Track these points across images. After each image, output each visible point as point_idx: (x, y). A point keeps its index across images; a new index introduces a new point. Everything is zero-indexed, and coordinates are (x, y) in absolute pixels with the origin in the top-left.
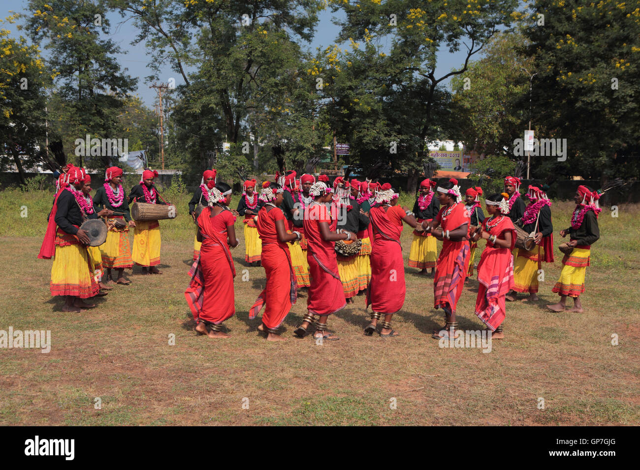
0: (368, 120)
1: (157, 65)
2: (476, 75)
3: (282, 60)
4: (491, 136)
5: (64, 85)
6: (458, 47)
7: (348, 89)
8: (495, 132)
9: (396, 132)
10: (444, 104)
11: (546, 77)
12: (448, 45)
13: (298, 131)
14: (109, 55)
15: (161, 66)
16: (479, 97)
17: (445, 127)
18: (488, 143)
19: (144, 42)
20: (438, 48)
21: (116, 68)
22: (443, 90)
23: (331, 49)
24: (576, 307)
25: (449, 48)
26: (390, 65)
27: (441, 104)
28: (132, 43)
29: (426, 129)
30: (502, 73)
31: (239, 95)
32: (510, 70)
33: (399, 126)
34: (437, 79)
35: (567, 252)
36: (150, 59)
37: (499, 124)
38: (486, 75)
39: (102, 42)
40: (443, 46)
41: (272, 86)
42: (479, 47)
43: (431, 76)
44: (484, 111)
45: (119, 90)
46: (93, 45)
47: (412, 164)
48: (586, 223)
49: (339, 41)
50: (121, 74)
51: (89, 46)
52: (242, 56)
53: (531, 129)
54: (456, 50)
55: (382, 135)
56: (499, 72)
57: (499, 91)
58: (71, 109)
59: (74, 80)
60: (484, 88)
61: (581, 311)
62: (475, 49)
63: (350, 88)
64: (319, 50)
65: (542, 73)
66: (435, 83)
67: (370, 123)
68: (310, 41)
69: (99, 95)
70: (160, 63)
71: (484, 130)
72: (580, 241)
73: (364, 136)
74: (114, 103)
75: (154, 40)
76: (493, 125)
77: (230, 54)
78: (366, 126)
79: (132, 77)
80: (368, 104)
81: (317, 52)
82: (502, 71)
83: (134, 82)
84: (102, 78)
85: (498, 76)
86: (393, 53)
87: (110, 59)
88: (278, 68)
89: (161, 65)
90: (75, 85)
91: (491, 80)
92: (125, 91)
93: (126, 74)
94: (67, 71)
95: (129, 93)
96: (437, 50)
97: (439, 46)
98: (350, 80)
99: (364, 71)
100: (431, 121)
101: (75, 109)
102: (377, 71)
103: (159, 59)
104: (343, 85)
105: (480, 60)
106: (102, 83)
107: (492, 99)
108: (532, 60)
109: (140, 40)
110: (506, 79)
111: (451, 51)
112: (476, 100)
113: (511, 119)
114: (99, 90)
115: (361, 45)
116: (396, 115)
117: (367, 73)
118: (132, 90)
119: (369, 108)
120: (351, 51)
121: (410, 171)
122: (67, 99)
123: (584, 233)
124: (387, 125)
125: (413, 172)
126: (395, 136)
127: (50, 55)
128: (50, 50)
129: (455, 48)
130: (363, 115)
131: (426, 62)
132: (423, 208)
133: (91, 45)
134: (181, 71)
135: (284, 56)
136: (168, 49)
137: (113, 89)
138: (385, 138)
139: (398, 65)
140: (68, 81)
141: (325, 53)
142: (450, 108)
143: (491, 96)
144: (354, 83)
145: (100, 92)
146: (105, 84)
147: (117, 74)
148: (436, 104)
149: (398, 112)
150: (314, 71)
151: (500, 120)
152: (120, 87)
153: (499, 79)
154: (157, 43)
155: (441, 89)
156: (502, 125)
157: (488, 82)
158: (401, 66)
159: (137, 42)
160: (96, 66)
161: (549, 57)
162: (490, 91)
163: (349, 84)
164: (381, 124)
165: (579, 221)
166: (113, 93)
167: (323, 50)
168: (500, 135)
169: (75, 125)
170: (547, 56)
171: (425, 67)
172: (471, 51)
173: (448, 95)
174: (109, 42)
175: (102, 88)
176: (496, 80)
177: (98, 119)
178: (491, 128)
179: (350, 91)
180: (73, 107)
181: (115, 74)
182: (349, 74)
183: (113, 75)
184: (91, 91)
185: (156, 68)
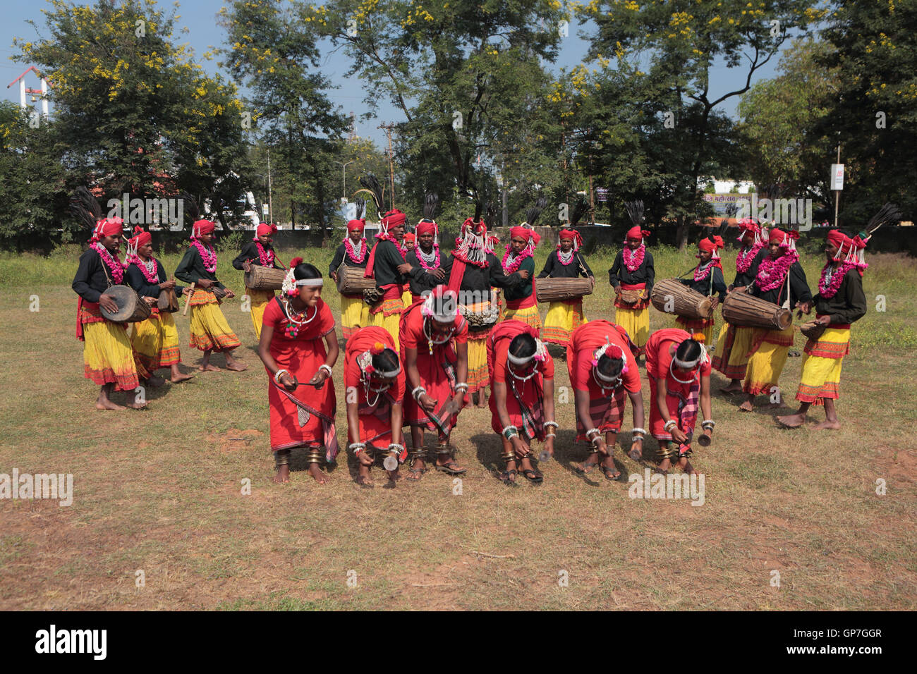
0: (622, 157)
1: (374, 98)
2: (770, 97)
3: (517, 86)
4: (790, 174)
5: (269, 129)
6: (738, 61)
7: (596, 118)
8: (795, 167)
9: (658, 170)
10: (723, 134)
11: (852, 91)
12: (726, 58)
13: (536, 172)
14: (319, 91)
15: (379, 102)
16: (773, 124)
17: (724, 163)
18: (785, 182)
19: (358, 73)
20: (710, 61)
21: (328, 106)
22: (720, 116)
23: (578, 69)
24: (829, 420)
25: (726, 63)
26: (648, 87)
27: (718, 134)
28: (345, 76)
29: (698, 166)
30: (803, 93)
31: (468, 131)
32: (813, 89)
33: (661, 163)
34: (711, 102)
35: (813, 335)
36: (366, 94)
37: (800, 157)
38: (782, 97)
39: (311, 76)
40: (719, 59)
41: (506, 119)
42: (764, 58)
43: (703, 98)
44: (779, 142)
45: (332, 131)
46: (300, 79)
47: (680, 209)
48: (846, 288)
49: (587, 60)
50: (335, 113)
51: (295, 82)
52: (468, 82)
53: (841, 163)
54: (736, 64)
55: (640, 175)
56: (799, 92)
57: (798, 116)
58: (278, 156)
59: (280, 122)
60: (780, 113)
61: (837, 425)
62: (760, 61)
63: (599, 116)
64: (564, 71)
65: (847, 86)
66: (709, 106)
67: (625, 160)
68: (553, 61)
69: (311, 138)
70: (378, 97)
71: (779, 166)
72: (835, 316)
73: (617, 176)
74: (328, 148)
75: (367, 70)
76: (791, 158)
77: (453, 81)
78: (619, 163)
79: (348, 116)
80: (622, 136)
81: (561, 74)
82: (804, 91)
83: (350, 120)
84: (314, 119)
85: (798, 97)
86: (653, 71)
87: (320, 96)
88: (512, 96)
89: (379, 100)
90: (282, 127)
91: (789, 103)
92: (339, 133)
93: (340, 113)
94: (272, 112)
95: (344, 135)
96: (710, 65)
97: (713, 59)
98: (599, 107)
99: (616, 96)
100: (705, 155)
101: (282, 155)
102: (633, 94)
103: (376, 92)
104: (590, 113)
105: (776, 78)
106: (314, 124)
107: (789, 126)
108: (835, 72)
109: (354, 72)
110: (808, 100)
111: (729, 66)
112: (770, 128)
113: (815, 150)
114: (310, 132)
115: (613, 64)
116: (657, 149)
117: (620, 98)
118: (347, 130)
119: (623, 141)
120: (599, 70)
121: (679, 218)
122: (273, 144)
123: (843, 304)
124: (647, 162)
125: (684, 219)
126: (656, 175)
127: (252, 95)
128: (252, 89)
129: (734, 62)
130: (616, 150)
131: (694, 80)
132: (632, 268)
133: (297, 80)
134: (403, 106)
135: (518, 81)
136: (386, 79)
137: (326, 131)
138: (644, 179)
139: (659, 86)
140: (274, 124)
141: (571, 75)
142: (730, 138)
143: (789, 122)
144: (604, 110)
145: (312, 134)
146: (317, 124)
147: (330, 113)
148: (712, 135)
149: (660, 145)
150: (556, 96)
151: (800, 153)
152: (333, 127)
153: (799, 101)
154: (372, 74)
155: (719, 115)
156: (803, 158)
157: (784, 105)
158: (662, 86)
159: (350, 74)
160: (305, 105)
161: (856, 65)
162: (787, 116)
163: (597, 111)
164: (637, 160)
165: (833, 286)
166: (325, 136)
167: (568, 71)
168: (801, 171)
169: (282, 174)
170: (853, 64)
171: (693, 86)
172: (754, 64)
173: (727, 122)
174: (319, 76)
175: (313, 130)
176: (795, 102)
177: (309, 167)
178: (788, 163)
179: (599, 121)
180: (280, 153)
181: (327, 113)
182: (598, 100)
183: (325, 114)
184: (301, 134)
185: (373, 103)
